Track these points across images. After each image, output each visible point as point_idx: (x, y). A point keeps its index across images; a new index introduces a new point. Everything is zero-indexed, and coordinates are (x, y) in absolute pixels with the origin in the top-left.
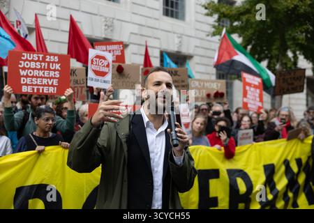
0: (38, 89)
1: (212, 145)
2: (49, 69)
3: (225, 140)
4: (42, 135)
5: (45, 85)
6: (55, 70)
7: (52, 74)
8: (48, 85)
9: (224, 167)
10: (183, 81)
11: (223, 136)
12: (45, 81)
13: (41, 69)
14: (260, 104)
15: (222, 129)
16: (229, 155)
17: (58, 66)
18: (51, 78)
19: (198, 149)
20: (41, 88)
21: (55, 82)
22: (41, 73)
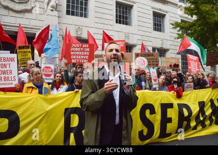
0: (79, 61)
1: (170, 91)
2: (84, 51)
3: (177, 88)
4: (78, 84)
5: (82, 59)
6: (87, 51)
7: (85, 53)
8: (84, 59)
9: (176, 102)
10: (156, 59)
11: (176, 86)
12: (82, 57)
13: (80, 51)
14: (198, 70)
15: (175, 82)
16: (179, 96)
17: (88, 50)
18: (85, 55)
19: (161, 93)
20: (80, 60)
21: (87, 57)
22: (80, 53)
